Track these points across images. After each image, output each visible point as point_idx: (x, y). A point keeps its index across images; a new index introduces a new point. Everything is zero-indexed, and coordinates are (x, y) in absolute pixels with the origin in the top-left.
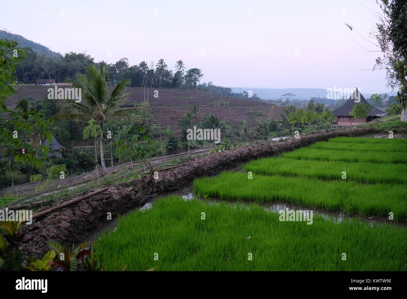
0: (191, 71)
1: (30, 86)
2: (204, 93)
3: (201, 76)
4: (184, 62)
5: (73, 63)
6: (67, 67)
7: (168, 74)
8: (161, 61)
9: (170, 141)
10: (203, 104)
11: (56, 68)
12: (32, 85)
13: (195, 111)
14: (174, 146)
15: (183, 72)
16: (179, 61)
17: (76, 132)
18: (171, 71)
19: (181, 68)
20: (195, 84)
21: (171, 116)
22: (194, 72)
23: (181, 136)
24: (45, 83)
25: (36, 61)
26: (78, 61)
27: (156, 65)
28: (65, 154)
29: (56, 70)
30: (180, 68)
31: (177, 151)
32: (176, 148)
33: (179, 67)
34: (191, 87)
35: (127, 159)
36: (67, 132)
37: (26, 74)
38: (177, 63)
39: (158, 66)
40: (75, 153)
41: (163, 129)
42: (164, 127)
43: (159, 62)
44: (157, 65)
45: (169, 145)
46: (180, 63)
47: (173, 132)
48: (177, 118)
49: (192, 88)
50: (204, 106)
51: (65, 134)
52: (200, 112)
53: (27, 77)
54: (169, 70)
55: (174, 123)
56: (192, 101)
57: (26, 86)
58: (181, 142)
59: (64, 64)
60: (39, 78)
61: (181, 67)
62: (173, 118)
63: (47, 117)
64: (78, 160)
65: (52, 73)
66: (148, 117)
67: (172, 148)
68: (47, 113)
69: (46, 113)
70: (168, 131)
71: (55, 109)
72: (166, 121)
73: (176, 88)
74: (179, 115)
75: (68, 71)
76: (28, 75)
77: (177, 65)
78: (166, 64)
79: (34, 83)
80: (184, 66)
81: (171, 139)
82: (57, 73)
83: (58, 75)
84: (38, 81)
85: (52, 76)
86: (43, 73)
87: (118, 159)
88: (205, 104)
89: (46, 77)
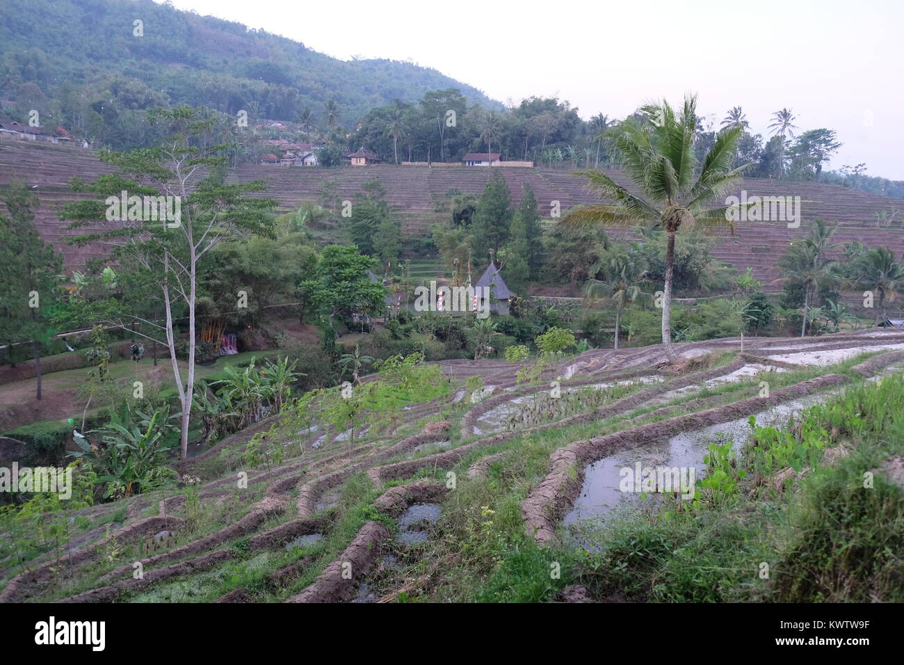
0: (808, 137)
1: (452, 167)
2: (843, 192)
3: (835, 147)
4: (793, 114)
5: (537, 118)
6: (524, 127)
7: (749, 143)
8: (736, 112)
9: (754, 304)
10: (840, 220)
11: (503, 131)
12: (456, 164)
13: (822, 234)
14: (764, 318)
15: (787, 139)
16: (782, 110)
17: (541, 265)
18: (759, 136)
19: (787, 129)
20: (819, 168)
21: (755, 244)
22: (817, 139)
23: (782, 293)
24: (480, 162)
25: (467, 116)
26: (546, 115)
27: (721, 121)
28: (518, 309)
29: (502, 134)
30: (783, 130)
31: (769, 330)
32: (767, 323)
33: (780, 127)
34: (809, 176)
35: (649, 335)
36: (523, 264)
37: (446, 142)
38: (777, 117)
39: (726, 125)
40: (540, 309)
41: (733, 273)
42: (736, 269)
43: (729, 115)
44: (723, 122)
45: (749, 313)
46: (785, 115)
47: (759, 283)
48: (768, 250)
49: (809, 180)
50: (844, 225)
51: (519, 267)
52: (832, 239)
53: (448, 150)
54: (752, 134)
55: (759, 260)
56: (810, 211)
57: (444, 167)
58: (779, 308)
59: (518, 122)
60: (470, 150)
61: (784, 127)
62: (760, 250)
63: (487, 228)
64: (542, 324)
65: (495, 141)
66: (702, 241)
67: (756, 319)
68: (487, 220)
69: (484, 221)
70: (747, 278)
71: (502, 214)
72: (742, 255)
73: (767, 177)
74: (773, 242)
75: (526, 135)
76: (449, 146)
77: (776, 122)
78: (746, 119)
79: (460, 160)
80: (793, 123)
81: (757, 299)
82: (504, 140)
83: (505, 145)
84: (468, 156)
85: (495, 147)
86: (477, 140)
87: (627, 333)
88: (848, 220)
89: (483, 149)
